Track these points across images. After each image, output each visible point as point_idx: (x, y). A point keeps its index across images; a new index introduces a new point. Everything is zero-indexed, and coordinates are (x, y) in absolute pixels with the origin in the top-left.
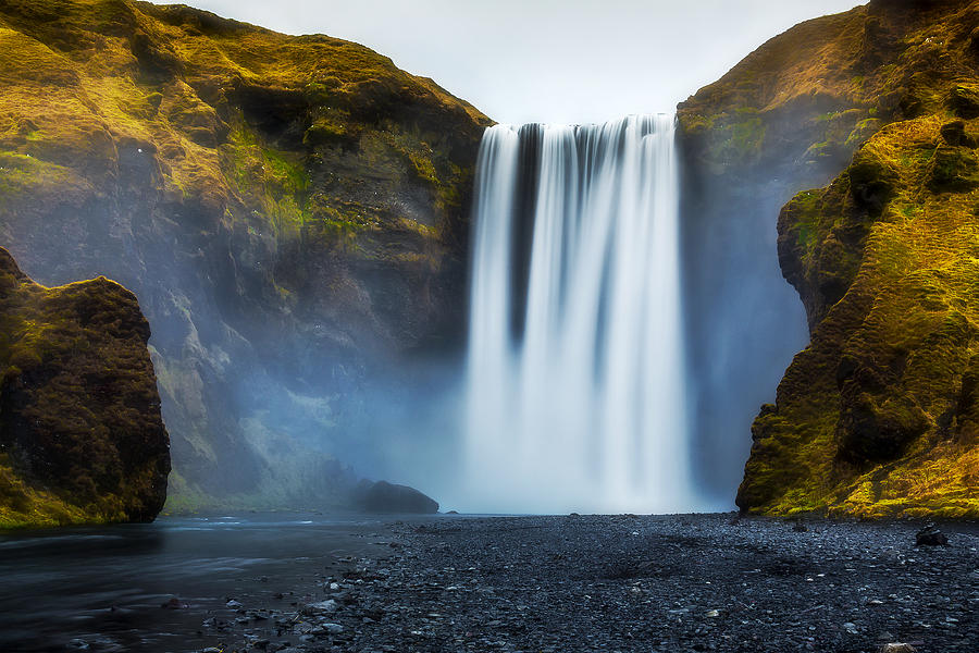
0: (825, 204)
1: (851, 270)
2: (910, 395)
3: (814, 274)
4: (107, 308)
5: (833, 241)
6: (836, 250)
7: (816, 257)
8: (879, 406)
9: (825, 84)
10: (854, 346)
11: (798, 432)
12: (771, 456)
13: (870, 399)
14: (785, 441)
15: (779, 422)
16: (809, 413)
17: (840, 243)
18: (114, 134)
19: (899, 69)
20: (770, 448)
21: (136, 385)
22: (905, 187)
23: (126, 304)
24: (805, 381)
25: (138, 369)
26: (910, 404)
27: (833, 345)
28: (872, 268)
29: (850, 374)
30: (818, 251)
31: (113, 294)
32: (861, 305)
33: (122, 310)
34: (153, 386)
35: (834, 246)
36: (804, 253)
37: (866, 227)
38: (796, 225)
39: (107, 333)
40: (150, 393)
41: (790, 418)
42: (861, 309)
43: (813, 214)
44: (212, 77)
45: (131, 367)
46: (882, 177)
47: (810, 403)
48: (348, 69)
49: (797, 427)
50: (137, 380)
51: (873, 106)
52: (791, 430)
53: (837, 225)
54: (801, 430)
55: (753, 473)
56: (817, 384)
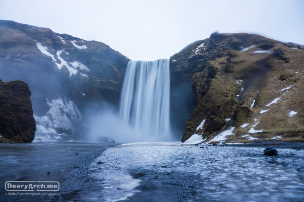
0: (202, 75)
1: (208, 89)
2: (222, 116)
3: (199, 90)
4: (20, 87)
5: (204, 83)
6: (204, 85)
7: (200, 87)
8: (215, 118)
9: (201, 53)
10: (209, 105)
11: (196, 125)
12: (189, 130)
13: (213, 117)
14: (193, 127)
15: (191, 123)
16: (198, 121)
17: (205, 83)
18: (43, 56)
19: (216, 50)
20: (189, 129)
21: (26, 108)
22: (219, 72)
23: (25, 87)
24: (198, 113)
25: (27, 103)
26: (222, 118)
27: (203, 105)
28: (213, 88)
29: (208, 111)
30: (200, 85)
31: (22, 84)
32: (210, 96)
33: (24, 88)
34: (31, 108)
35: (204, 84)
36: (197, 86)
37: (211, 80)
38: (196, 80)
39: (19, 94)
40: (30, 110)
41: (194, 122)
42: (210, 97)
43: (199, 78)
44: (70, 48)
45: (25, 103)
46: (214, 69)
47: (198, 118)
48: (99, 47)
49: (196, 124)
50: (27, 106)
51: (211, 58)
52: (194, 125)
53: (204, 80)
54: (197, 124)
55: (185, 134)
56: (200, 114)
